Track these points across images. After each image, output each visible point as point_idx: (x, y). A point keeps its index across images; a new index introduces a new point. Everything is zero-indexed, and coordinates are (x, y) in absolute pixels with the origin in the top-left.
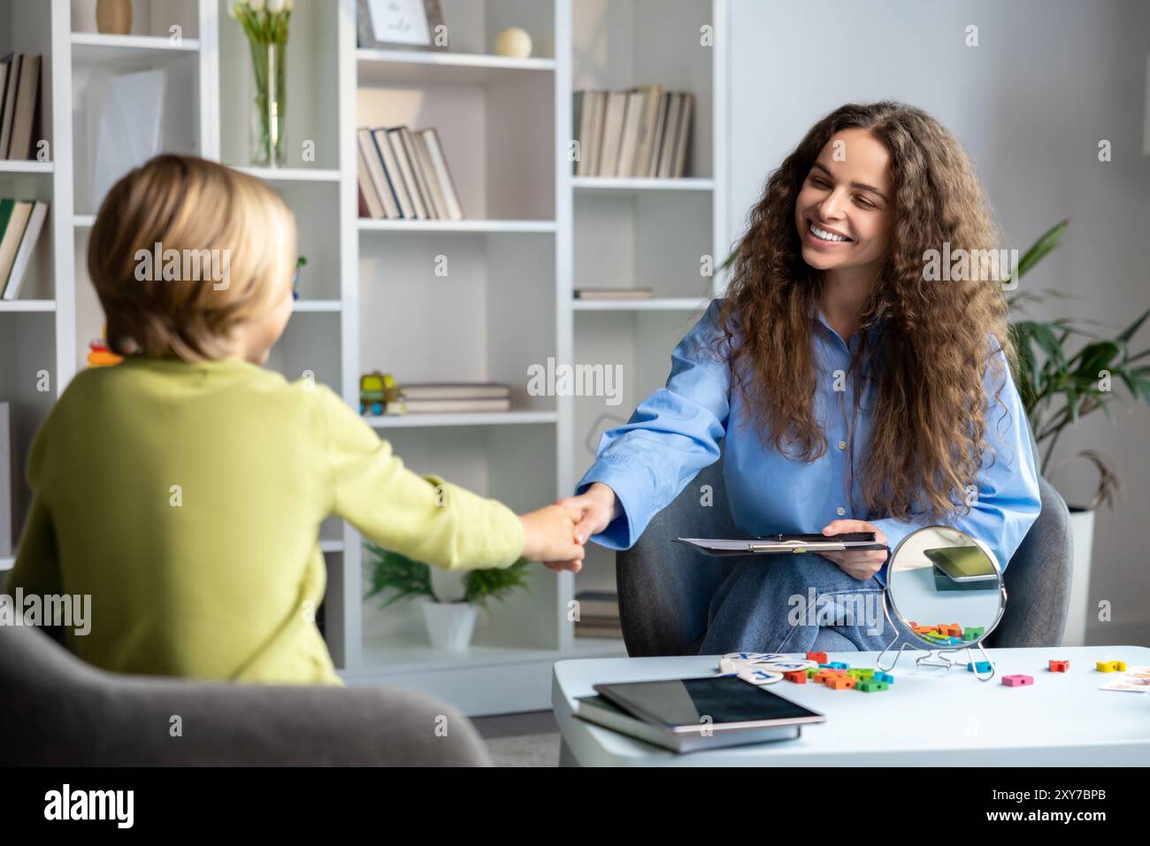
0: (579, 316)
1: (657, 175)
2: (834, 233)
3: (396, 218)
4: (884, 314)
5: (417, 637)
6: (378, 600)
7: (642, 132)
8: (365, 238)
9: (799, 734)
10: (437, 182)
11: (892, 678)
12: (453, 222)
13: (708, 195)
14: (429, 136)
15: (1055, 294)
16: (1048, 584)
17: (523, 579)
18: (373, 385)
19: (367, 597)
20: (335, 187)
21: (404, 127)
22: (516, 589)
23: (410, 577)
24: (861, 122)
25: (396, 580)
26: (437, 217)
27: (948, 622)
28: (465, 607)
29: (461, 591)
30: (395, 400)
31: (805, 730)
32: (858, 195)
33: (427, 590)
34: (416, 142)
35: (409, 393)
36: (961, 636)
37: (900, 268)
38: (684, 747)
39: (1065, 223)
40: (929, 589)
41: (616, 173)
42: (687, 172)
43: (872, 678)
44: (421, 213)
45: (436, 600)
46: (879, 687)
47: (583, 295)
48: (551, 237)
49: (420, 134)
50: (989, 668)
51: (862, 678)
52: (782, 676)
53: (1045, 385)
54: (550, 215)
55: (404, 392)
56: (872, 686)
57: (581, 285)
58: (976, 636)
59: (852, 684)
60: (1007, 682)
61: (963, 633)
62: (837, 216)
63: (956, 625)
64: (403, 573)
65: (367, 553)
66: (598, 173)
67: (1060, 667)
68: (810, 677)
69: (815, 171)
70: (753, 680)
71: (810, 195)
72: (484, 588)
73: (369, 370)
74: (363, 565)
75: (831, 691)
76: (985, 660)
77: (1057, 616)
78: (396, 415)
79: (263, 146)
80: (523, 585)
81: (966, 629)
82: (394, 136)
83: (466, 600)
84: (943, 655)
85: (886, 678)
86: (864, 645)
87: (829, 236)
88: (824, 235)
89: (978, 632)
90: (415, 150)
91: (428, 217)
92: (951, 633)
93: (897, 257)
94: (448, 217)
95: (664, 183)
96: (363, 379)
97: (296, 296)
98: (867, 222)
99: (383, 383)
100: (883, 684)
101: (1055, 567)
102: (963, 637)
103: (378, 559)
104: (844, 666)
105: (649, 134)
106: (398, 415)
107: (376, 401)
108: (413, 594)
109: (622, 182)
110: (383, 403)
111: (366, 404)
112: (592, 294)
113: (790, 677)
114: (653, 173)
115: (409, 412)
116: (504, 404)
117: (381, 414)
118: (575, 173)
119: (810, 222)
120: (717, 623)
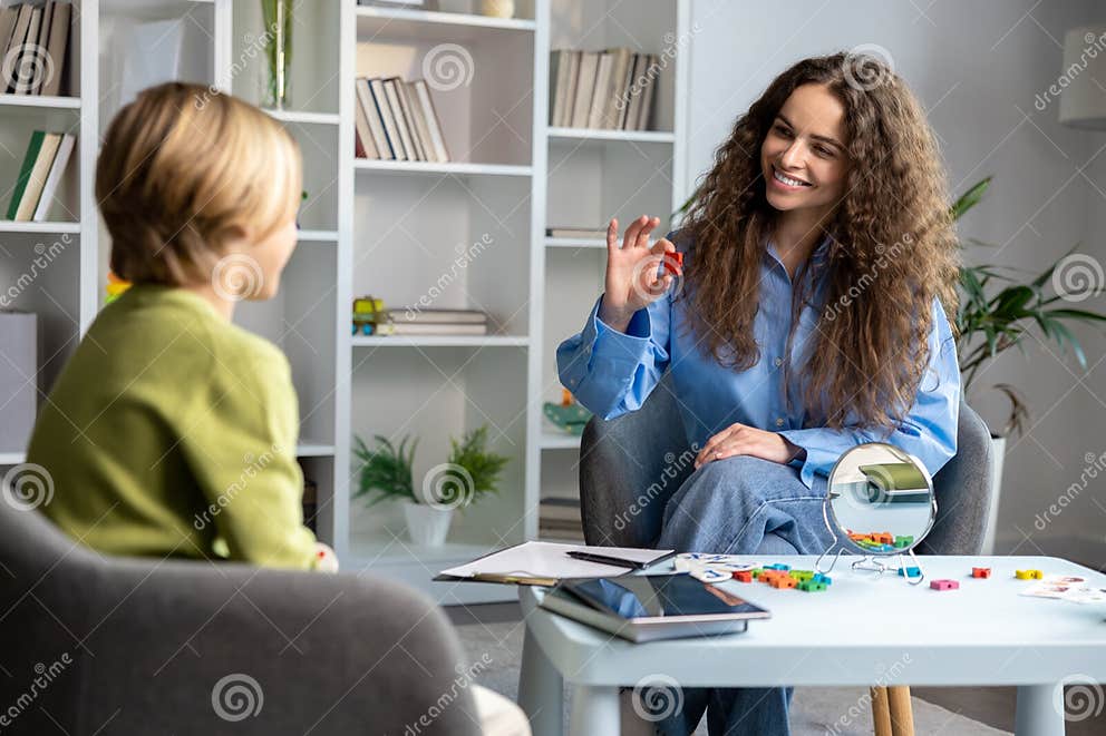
0: (549, 250)
1: (624, 128)
2: (795, 179)
3: (388, 159)
4: (836, 254)
5: (399, 533)
6: (365, 500)
7: (611, 88)
8: (360, 175)
9: (746, 629)
10: (426, 127)
11: (830, 580)
12: (440, 164)
13: (670, 146)
14: (420, 88)
15: (978, 243)
16: (970, 499)
17: (494, 484)
18: (364, 308)
19: (354, 497)
20: (335, 129)
21: (398, 78)
23: (394, 480)
24: (819, 78)
25: (381, 483)
26: (426, 160)
27: (881, 532)
30: (385, 323)
31: (751, 624)
32: (817, 146)
33: (409, 492)
34: (408, 91)
35: (397, 317)
36: (892, 543)
37: (852, 212)
38: (640, 637)
39: (989, 179)
40: (863, 501)
41: (587, 125)
42: (651, 126)
43: (812, 579)
44: (411, 156)
45: (416, 502)
46: (818, 587)
47: (554, 233)
48: (527, 181)
49: (412, 84)
50: (919, 573)
51: (802, 579)
52: (731, 575)
53: (966, 323)
54: (529, 163)
55: (392, 315)
56: (812, 587)
57: (551, 226)
58: (906, 544)
59: (794, 584)
60: (935, 586)
61: (894, 541)
63: (888, 534)
64: (388, 476)
65: (357, 458)
66: (571, 125)
67: (983, 574)
68: (755, 576)
69: (778, 121)
70: (704, 578)
71: (773, 144)
73: (362, 295)
74: (353, 468)
75: (772, 590)
76: (914, 566)
77: (978, 529)
78: (384, 335)
79: (271, 91)
80: (494, 490)
81: (897, 538)
82: (389, 86)
84: (878, 560)
85: (824, 580)
86: (804, 549)
87: (790, 182)
88: (785, 180)
89: (909, 541)
90: (407, 98)
91: (418, 160)
92: (883, 540)
93: (849, 202)
94: (436, 160)
95: (630, 135)
96: (356, 302)
97: (298, 227)
99: (374, 306)
100: (822, 585)
101: (977, 484)
102: (894, 545)
103: (366, 464)
104: (786, 568)
105: (618, 89)
106: (388, 336)
107: (367, 322)
108: (396, 495)
109: (593, 133)
110: (373, 325)
111: (358, 325)
112: (561, 233)
113: (737, 576)
114: (621, 125)
115: (397, 334)
116: (482, 329)
117: (371, 334)
118: (550, 123)
119: (773, 169)
120: (671, 526)
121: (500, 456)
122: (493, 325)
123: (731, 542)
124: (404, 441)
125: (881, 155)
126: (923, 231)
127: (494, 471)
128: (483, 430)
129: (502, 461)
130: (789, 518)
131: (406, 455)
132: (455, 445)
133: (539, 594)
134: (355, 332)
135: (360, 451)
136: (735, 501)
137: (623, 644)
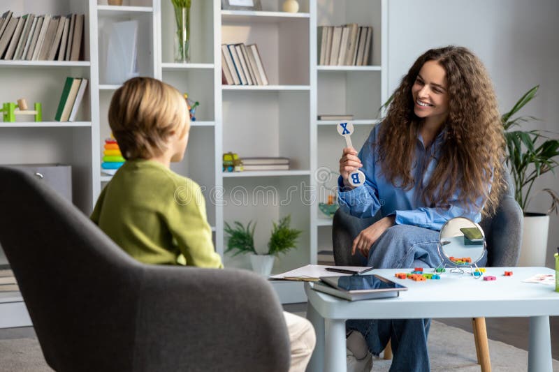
0: (319, 127)
1: (356, 64)
2: (425, 103)
3: (238, 85)
6: (230, 254)
7: (349, 45)
8: (224, 92)
9: (398, 295)
10: (257, 68)
11: (440, 277)
12: (265, 87)
13: (379, 73)
14: (253, 48)
16: (512, 243)
17: (295, 244)
18: (228, 158)
19: (226, 252)
20: (212, 70)
21: (242, 44)
22: (292, 249)
23: (244, 244)
25: (238, 245)
26: (257, 84)
27: (466, 257)
28: (269, 256)
29: (267, 250)
30: (239, 165)
31: (400, 293)
32: (434, 88)
33: (252, 250)
34: (247, 50)
35: (245, 162)
37: (453, 118)
38: (353, 299)
39: (538, 86)
40: (461, 244)
41: (337, 64)
42: (369, 63)
44: (250, 83)
45: (256, 254)
47: (322, 118)
48: (308, 92)
49: (249, 46)
50: (479, 274)
54: (308, 83)
55: (242, 161)
57: (321, 114)
60: (485, 279)
62: (426, 96)
64: (242, 242)
65: (226, 233)
66: (329, 64)
67: (508, 274)
68: (407, 277)
69: (418, 78)
71: (416, 87)
72: (277, 248)
73: (226, 152)
74: (224, 238)
75: (414, 282)
78: (238, 172)
79: (180, 53)
80: (294, 247)
82: (238, 48)
83: (269, 254)
85: (437, 277)
86: (433, 265)
87: (423, 104)
88: (421, 104)
90: (247, 54)
91: (253, 84)
94: (262, 84)
95: (359, 68)
96: (224, 155)
97: (193, 119)
98: (438, 99)
99: (233, 158)
103: (230, 235)
105: (352, 45)
106: (240, 172)
107: (229, 166)
108: (246, 251)
109: (340, 67)
110: (233, 166)
111: (225, 167)
112: (326, 118)
113: (400, 277)
114: (354, 63)
115: (245, 170)
116: (287, 167)
117: (232, 171)
118: (319, 63)
119: (417, 98)
120: (372, 257)
121: (298, 229)
122: (293, 165)
123: (398, 263)
124: (249, 224)
125: (464, 91)
126: (488, 124)
127: (294, 238)
128: (289, 217)
129: (299, 232)
130: (426, 252)
131: (251, 231)
132: (275, 225)
133: (312, 284)
134: (224, 170)
135: (227, 229)
136: (401, 245)
137: (346, 302)
